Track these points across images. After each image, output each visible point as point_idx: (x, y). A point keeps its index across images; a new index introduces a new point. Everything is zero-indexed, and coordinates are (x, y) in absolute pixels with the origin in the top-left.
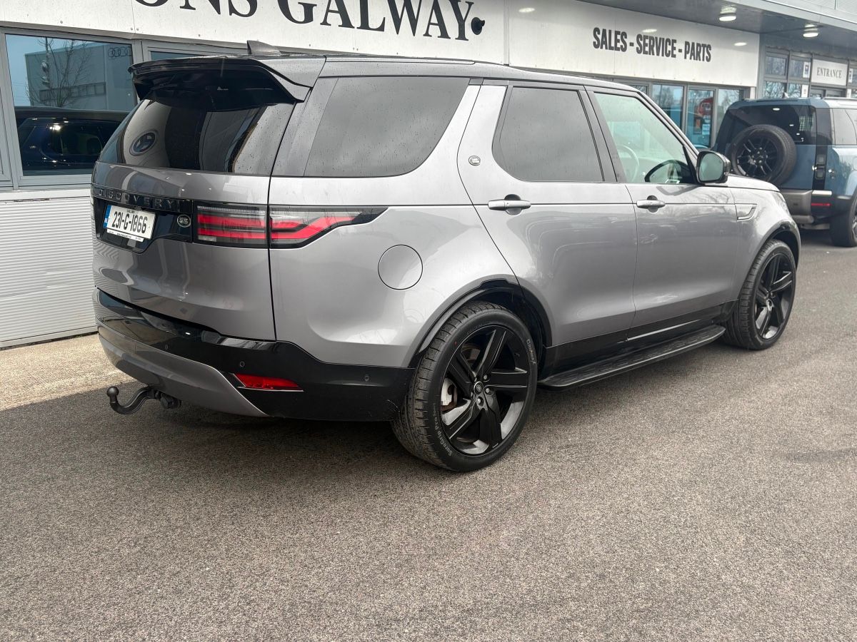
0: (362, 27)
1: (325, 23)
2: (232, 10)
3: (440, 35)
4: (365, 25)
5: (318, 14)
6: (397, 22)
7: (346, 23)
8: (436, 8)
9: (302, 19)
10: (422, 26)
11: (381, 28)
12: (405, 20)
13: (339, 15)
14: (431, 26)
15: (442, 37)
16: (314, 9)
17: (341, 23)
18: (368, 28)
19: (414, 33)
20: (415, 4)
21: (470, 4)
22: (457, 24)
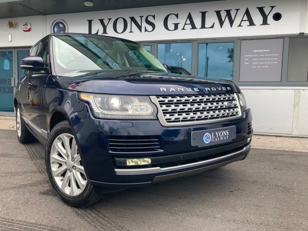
0: (202, 28)
1: (183, 29)
2: (146, 30)
3: (249, 24)
4: (203, 26)
5: (181, 27)
6: (221, 23)
7: (194, 27)
8: (247, 13)
9: (173, 29)
10: (237, 22)
11: (212, 27)
12: (227, 22)
13: (190, 25)
14: (243, 22)
15: (250, 25)
16: (179, 25)
17: (191, 28)
18: (205, 28)
19: (231, 27)
20: (233, 14)
21: (273, 7)
22: (262, 18)
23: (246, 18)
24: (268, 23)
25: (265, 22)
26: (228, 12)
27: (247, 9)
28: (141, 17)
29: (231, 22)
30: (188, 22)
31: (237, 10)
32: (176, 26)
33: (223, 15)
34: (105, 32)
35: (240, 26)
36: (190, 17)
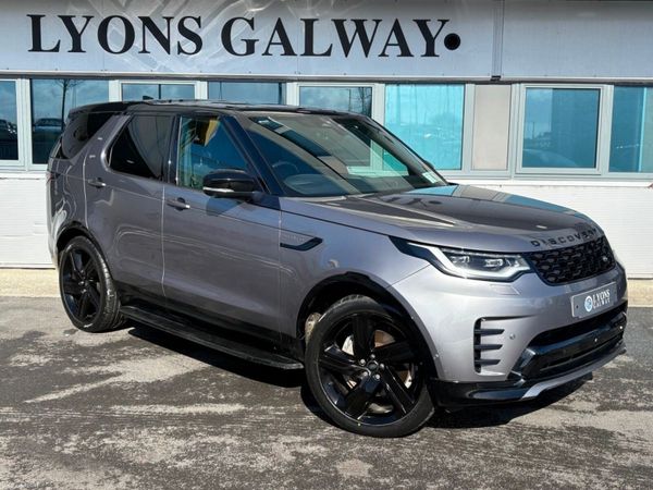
0: (305, 55)
1: (266, 53)
2: (180, 50)
3: (400, 53)
4: (309, 51)
5: (260, 48)
6: (347, 47)
7: (289, 51)
8: (397, 29)
9: (245, 52)
10: (376, 48)
11: (328, 53)
12: (357, 45)
13: (281, 46)
14: (388, 47)
15: (402, 55)
16: (256, 44)
17: (283, 52)
18: (312, 54)
19: (367, 55)
20: (369, 28)
21: (444, 22)
22: (425, 43)
23: (394, 40)
24: (436, 53)
25: (430, 52)
26: (360, 25)
27: (397, 22)
28: (169, 19)
29: (367, 46)
30: (277, 39)
31: (378, 21)
32: (251, 47)
33: (350, 29)
34: (77, 48)
35: (383, 54)
36: (279, 28)
